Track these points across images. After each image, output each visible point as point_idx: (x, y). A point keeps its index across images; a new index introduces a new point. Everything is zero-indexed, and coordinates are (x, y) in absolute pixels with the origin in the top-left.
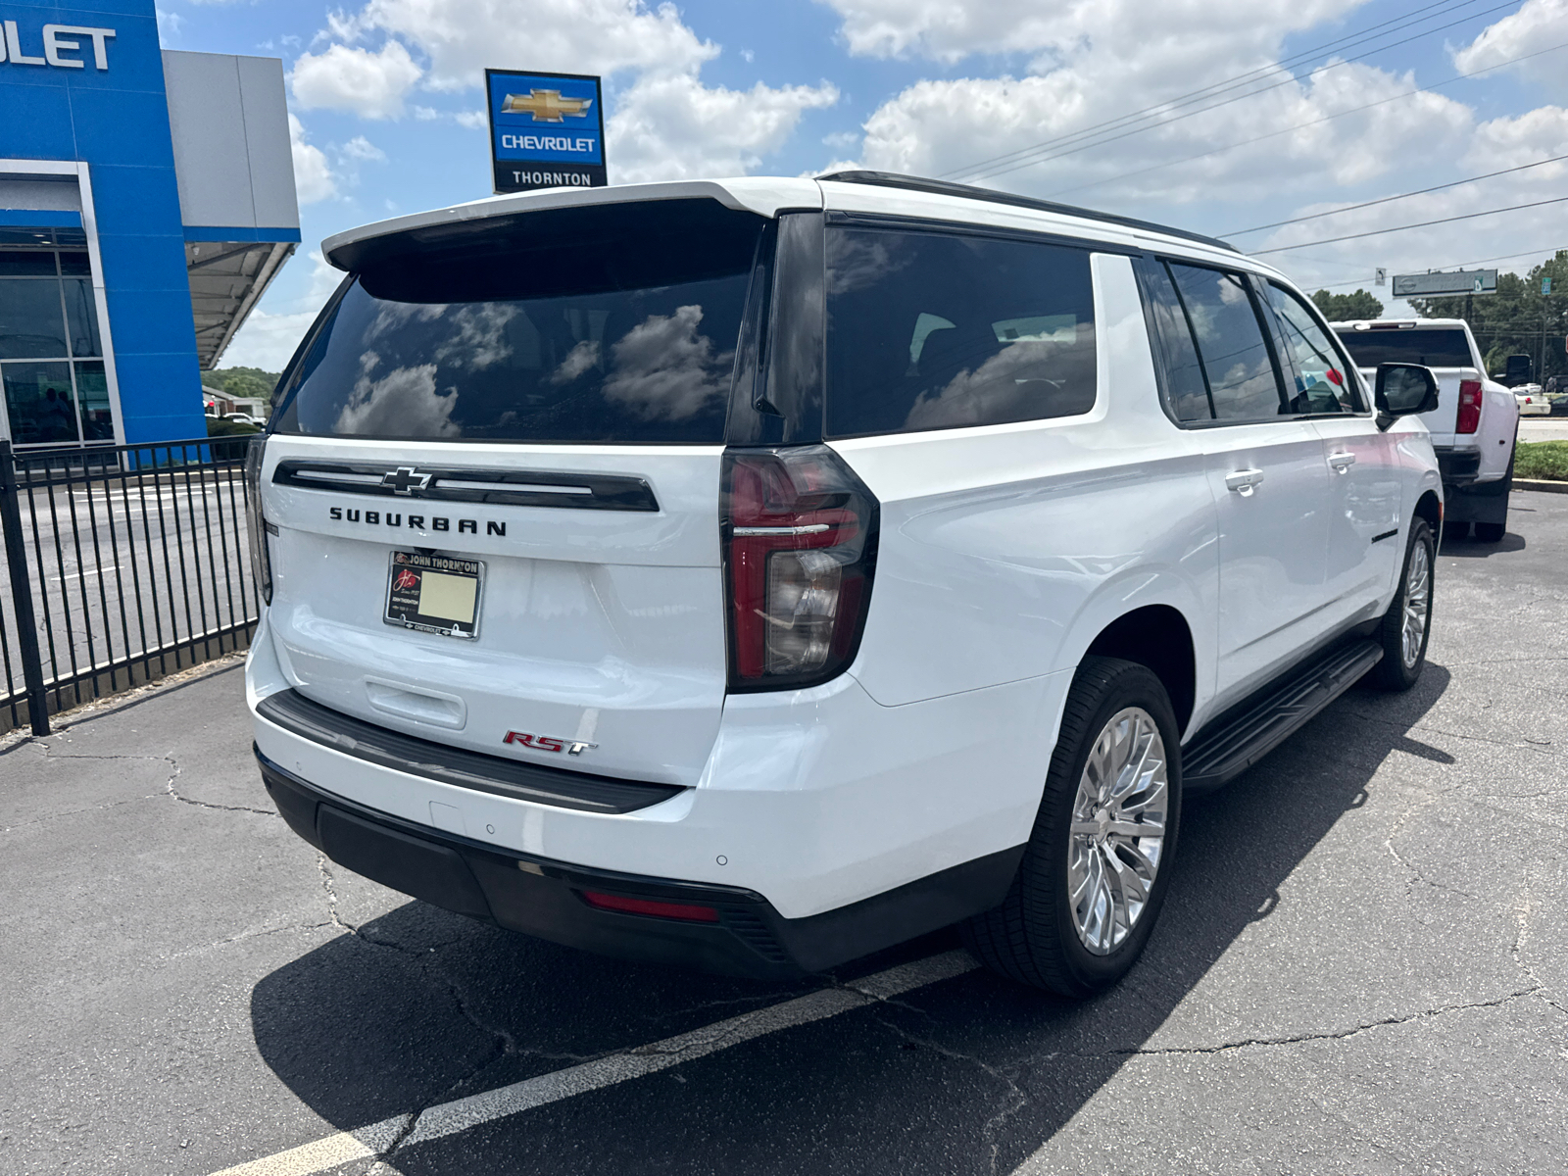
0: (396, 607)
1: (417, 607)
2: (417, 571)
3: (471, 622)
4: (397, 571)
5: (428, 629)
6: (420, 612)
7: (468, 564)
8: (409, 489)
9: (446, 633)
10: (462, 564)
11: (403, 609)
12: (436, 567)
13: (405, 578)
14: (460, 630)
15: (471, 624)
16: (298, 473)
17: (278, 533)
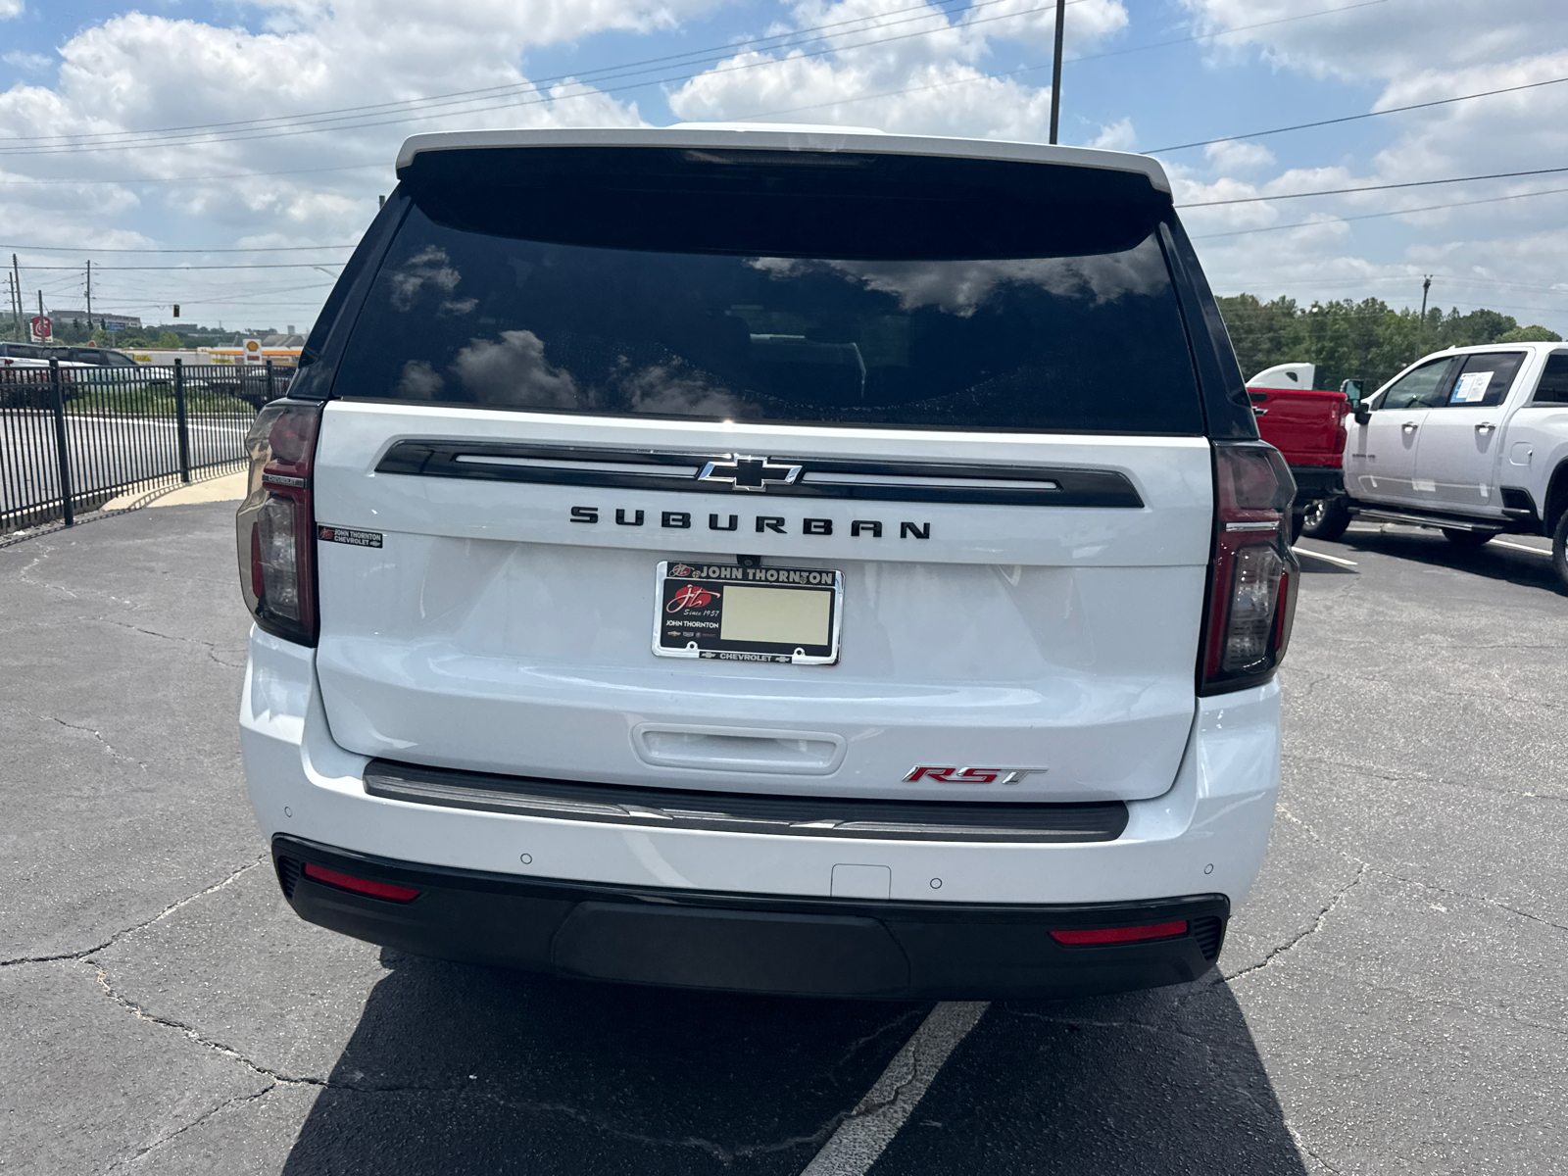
0: (675, 633)
2: (713, 585)
3: (824, 644)
4: (672, 588)
5: (747, 658)
6: (724, 637)
7: (815, 574)
8: (763, 483)
9: (784, 659)
10: (805, 574)
11: (687, 634)
12: (751, 580)
13: (689, 595)
14: (807, 654)
15: (825, 646)
16: (461, 459)
17: (381, 542)
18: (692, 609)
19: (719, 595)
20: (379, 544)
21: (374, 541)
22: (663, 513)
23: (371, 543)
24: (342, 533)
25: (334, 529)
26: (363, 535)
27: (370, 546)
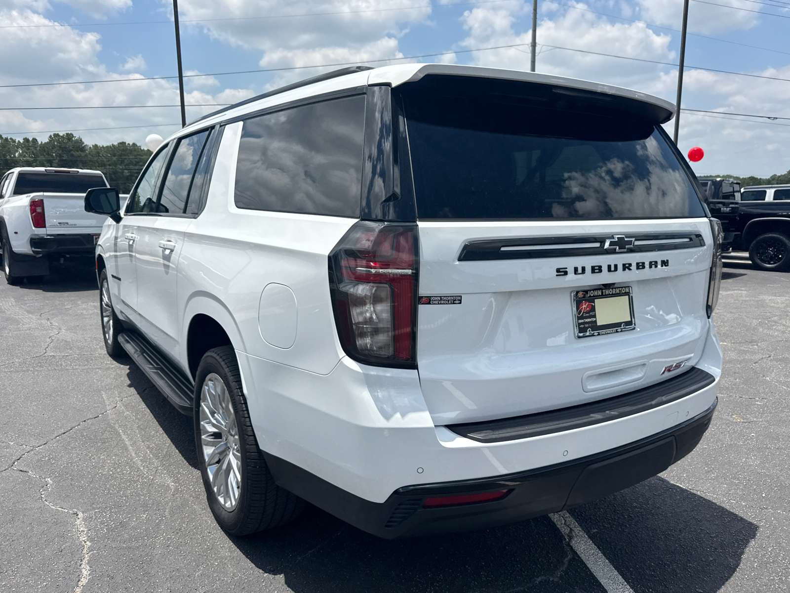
0: (582, 326)
1: (596, 321)
2: (592, 300)
3: (630, 320)
4: (578, 303)
5: (609, 332)
6: (598, 324)
7: (624, 288)
9: (619, 330)
10: (621, 289)
11: (587, 326)
12: (605, 295)
13: (584, 306)
14: (626, 325)
15: (629, 321)
16: (503, 249)
17: (461, 300)
18: (586, 313)
19: (593, 304)
20: (459, 302)
21: (456, 300)
22: (592, 267)
23: (455, 302)
24: (436, 298)
25: (431, 297)
26: (449, 298)
27: (454, 303)
